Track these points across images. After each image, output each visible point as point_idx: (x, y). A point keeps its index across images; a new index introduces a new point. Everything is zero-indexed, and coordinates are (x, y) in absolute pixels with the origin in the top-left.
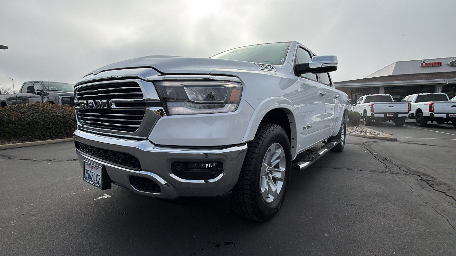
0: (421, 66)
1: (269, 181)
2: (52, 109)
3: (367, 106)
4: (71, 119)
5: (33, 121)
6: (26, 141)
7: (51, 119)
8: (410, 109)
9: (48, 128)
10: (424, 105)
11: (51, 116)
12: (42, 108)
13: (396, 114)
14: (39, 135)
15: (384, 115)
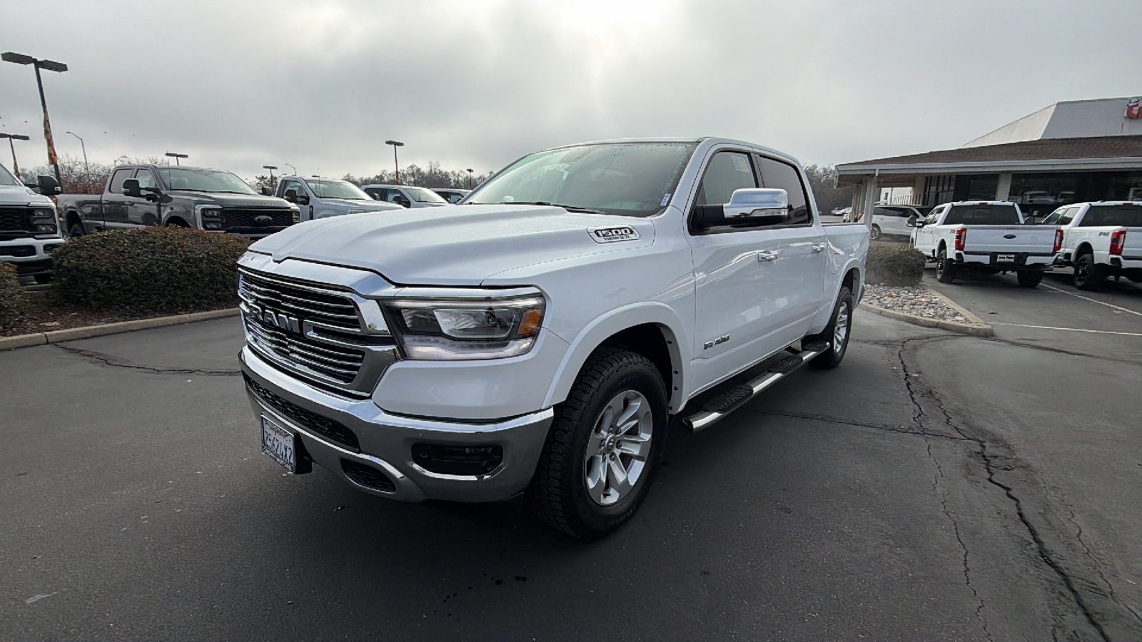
0: (1125, 114)
1: (612, 463)
2: (183, 243)
3: (948, 233)
4: (227, 267)
5: (146, 271)
6: (133, 317)
7: (182, 266)
8: (1060, 243)
9: (178, 287)
10: (1101, 234)
11: (183, 261)
12: (161, 240)
13: (1021, 256)
14: (159, 303)
15: (988, 257)
